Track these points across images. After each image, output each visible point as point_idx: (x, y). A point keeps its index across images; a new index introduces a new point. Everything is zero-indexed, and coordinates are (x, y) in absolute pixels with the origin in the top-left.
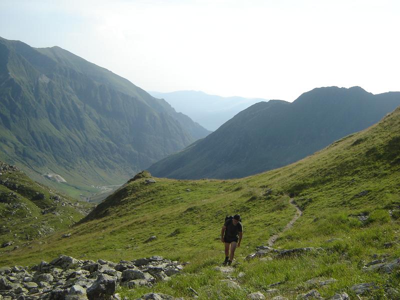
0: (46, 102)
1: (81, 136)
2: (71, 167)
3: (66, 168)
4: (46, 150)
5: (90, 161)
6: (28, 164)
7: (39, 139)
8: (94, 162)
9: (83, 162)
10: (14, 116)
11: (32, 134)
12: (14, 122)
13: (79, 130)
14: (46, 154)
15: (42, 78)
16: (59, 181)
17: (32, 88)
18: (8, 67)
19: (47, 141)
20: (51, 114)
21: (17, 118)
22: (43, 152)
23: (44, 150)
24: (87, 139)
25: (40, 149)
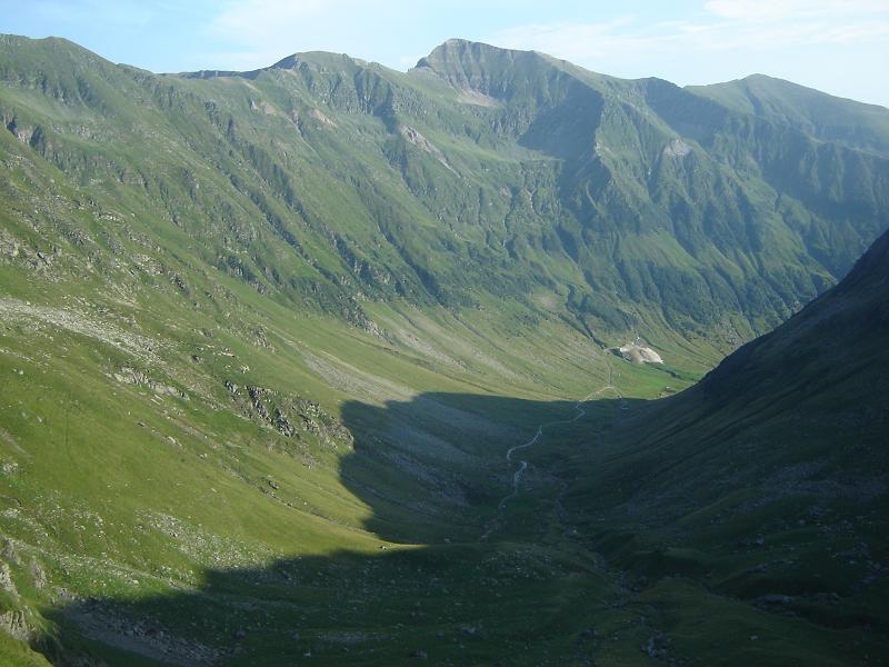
0: (671, 197)
1: (749, 263)
2: (699, 333)
3: (685, 336)
4: (648, 298)
5: (756, 320)
6: (586, 327)
7: (634, 275)
8: (768, 320)
9: (737, 322)
10: (590, 232)
11: (621, 266)
12: (587, 244)
13: (746, 252)
14: (645, 306)
15: (672, 149)
16: (642, 360)
17: (647, 170)
18: (597, 135)
19: (654, 279)
20: (680, 223)
21: (595, 236)
22: (638, 302)
23: (643, 297)
24: (761, 271)
25: (632, 297)
